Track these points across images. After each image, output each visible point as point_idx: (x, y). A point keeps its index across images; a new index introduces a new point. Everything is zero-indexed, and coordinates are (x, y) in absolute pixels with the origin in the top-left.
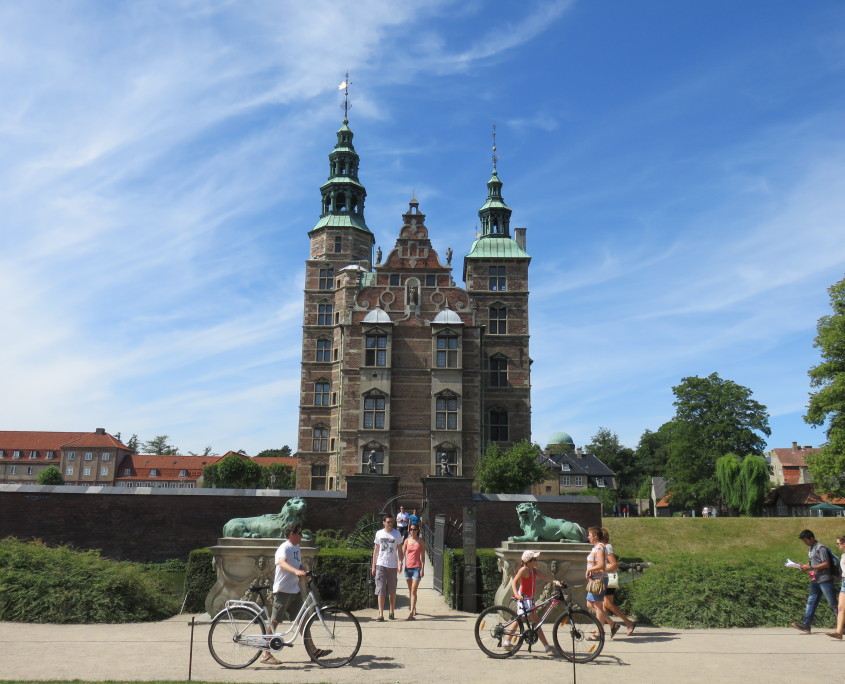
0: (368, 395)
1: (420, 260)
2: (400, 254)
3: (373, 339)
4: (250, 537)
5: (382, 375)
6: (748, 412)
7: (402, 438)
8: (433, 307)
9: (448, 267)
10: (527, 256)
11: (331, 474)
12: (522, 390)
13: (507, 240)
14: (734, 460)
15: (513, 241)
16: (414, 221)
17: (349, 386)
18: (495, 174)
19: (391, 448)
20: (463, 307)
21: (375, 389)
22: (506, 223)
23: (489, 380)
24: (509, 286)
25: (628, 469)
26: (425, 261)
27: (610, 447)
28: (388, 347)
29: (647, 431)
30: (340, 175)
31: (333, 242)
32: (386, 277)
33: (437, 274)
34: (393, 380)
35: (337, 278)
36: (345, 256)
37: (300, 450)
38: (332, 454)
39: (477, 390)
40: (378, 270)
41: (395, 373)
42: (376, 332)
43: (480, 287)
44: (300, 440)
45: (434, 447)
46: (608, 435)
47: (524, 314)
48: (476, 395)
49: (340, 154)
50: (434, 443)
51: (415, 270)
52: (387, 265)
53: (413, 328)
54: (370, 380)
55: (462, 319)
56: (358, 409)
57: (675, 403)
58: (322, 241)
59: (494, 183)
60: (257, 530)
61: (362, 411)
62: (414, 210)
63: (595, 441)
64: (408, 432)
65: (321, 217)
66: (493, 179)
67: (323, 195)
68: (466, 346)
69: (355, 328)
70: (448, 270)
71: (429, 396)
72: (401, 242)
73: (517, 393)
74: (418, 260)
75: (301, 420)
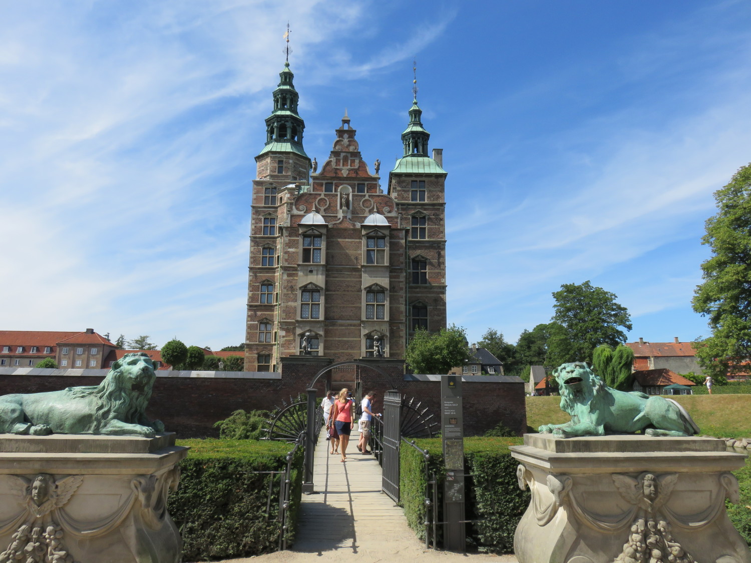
0: (305, 289)
1: (352, 170)
2: (333, 165)
3: (309, 239)
4: (26, 432)
5: (317, 271)
6: (613, 313)
7: (335, 328)
8: (363, 211)
9: (376, 176)
10: (444, 172)
11: (273, 362)
12: (439, 287)
13: (426, 159)
14: (608, 350)
15: (431, 160)
16: (346, 136)
17: (288, 281)
18: (416, 103)
19: (326, 336)
20: (390, 212)
21: (311, 283)
22: (425, 145)
23: (411, 279)
24: (428, 197)
25: (510, 360)
26: (356, 171)
27: (497, 343)
28: (323, 246)
29: (526, 330)
30: (283, 109)
31: (276, 165)
32: (322, 185)
33: (366, 183)
34: (327, 276)
35: (280, 195)
36: (287, 177)
37: (248, 342)
38: (275, 345)
39: (402, 285)
40: (315, 178)
41: (329, 269)
42: (312, 232)
43: (403, 198)
44: (248, 333)
45: (365, 335)
46: (495, 334)
47: (441, 222)
48: (401, 289)
49: (282, 91)
50: (364, 332)
51: (347, 179)
52: (322, 174)
53: (345, 230)
54: (307, 275)
55: (389, 222)
56: (296, 301)
57: (555, 306)
58: (266, 165)
59: (415, 111)
60: (46, 418)
61: (299, 302)
62: (346, 125)
63: (485, 338)
64: (340, 322)
65: (266, 144)
66: (415, 107)
67: (268, 125)
68: (393, 246)
69: (294, 229)
70: (376, 179)
71: (360, 290)
72: (335, 153)
73: (435, 290)
74: (350, 170)
75: (249, 316)
